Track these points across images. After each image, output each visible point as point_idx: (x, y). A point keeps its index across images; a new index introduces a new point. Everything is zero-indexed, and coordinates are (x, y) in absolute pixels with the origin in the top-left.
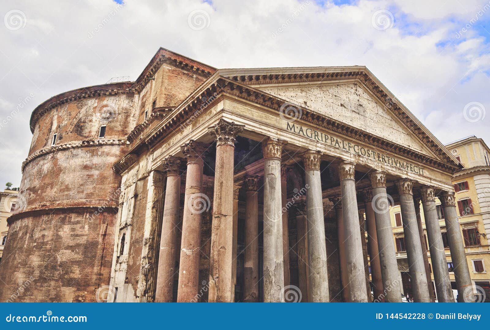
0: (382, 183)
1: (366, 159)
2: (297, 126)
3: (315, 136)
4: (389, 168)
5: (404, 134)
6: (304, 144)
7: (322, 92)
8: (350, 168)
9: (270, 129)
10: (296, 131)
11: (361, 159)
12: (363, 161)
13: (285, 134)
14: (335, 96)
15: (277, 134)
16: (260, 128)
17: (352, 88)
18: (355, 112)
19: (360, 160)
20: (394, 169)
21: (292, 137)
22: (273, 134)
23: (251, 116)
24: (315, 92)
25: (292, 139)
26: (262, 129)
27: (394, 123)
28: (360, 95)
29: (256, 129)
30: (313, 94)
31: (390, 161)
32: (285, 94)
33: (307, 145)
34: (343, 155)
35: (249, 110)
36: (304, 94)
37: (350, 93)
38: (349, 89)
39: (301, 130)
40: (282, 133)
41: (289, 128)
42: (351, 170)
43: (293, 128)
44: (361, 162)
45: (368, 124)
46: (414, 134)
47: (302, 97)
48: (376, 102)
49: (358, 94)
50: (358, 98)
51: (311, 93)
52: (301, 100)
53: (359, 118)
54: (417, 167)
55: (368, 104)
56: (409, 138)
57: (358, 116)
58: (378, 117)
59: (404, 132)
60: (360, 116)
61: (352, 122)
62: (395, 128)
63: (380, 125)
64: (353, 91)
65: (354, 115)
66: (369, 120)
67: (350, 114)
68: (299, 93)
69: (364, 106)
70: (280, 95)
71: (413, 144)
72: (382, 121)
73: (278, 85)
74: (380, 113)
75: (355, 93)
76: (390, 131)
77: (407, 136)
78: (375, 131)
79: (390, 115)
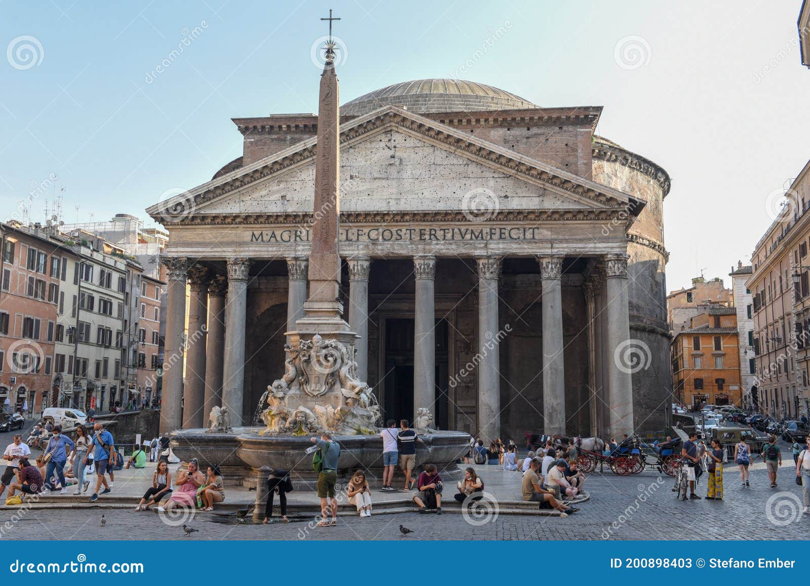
0: (421, 274)
1: (389, 246)
2: (267, 232)
3: (296, 236)
4: (443, 247)
5: (498, 180)
6: (276, 253)
8: (354, 266)
9: (225, 249)
10: (265, 239)
11: (380, 247)
12: (383, 249)
13: (247, 248)
14: (343, 167)
15: (235, 252)
16: (212, 252)
17: (381, 141)
18: (379, 178)
19: (378, 250)
20: (454, 246)
21: (257, 249)
22: (229, 253)
23: (201, 240)
24: (303, 175)
25: (257, 251)
26: (214, 252)
27: (472, 168)
28: (398, 146)
29: (207, 254)
30: (300, 179)
31: (449, 236)
32: (250, 197)
33: (280, 253)
34: (344, 250)
35: (201, 234)
36: (282, 186)
37: (374, 150)
38: (374, 144)
39: (273, 235)
40: (242, 249)
41: (254, 239)
42: (356, 267)
43: (261, 237)
44: (379, 252)
45: (405, 190)
46: (519, 174)
47: (278, 191)
48: (432, 146)
49: (393, 145)
50: (391, 153)
51: (296, 179)
52: (277, 196)
53: (386, 186)
54: (518, 229)
55: (413, 155)
56: (510, 182)
57: (384, 183)
58: (432, 170)
59: (496, 175)
60: (389, 182)
61: (369, 197)
62: (474, 175)
63: (435, 182)
64: (382, 144)
65: (377, 183)
66: (410, 180)
67: (367, 186)
68: (274, 188)
69: (398, 163)
70: (243, 201)
71: (519, 191)
72: (442, 173)
73: (237, 190)
74: (438, 161)
75: (386, 146)
76: (458, 185)
77: (506, 180)
78: (420, 195)
79: (465, 156)
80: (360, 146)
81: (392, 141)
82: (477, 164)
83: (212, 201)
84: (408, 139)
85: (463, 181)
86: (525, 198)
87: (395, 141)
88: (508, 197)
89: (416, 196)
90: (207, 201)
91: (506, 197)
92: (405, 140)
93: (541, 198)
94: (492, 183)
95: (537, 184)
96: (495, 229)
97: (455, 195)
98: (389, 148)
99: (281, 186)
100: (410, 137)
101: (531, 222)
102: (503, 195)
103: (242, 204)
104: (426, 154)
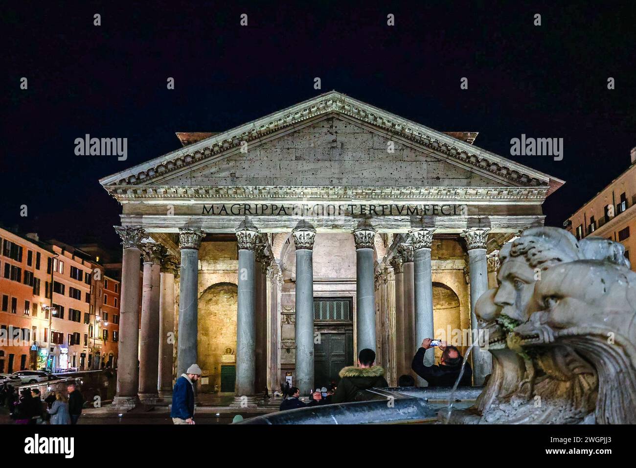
1: (333, 219)
4: (382, 221)
5: (430, 163)
6: (226, 225)
7: (263, 152)
9: (178, 220)
11: (324, 221)
12: (328, 222)
13: (199, 220)
14: (288, 149)
15: (187, 223)
16: (165, 223)
17: (323, 127)
18: (323, 160)
19: (322, 223)
21: (209, 220)
22: (182, 224)
23: (155, 212)
24: (251, 155)
26: (167, 223)
27: (407, 152)
28: (339, 132)
29: (160, 225)
30: (249, 158)
32: (201, 174)
33: (231, 225)
34: (291, 223)
36: (232, 164)
37: (317, 135)
38: (316, 130)
44: (324, 224)
45: (347, 170)
46: (450, 158)
47: (228, 169)
48: (371, 132)
49: (334, 131)
50: (333, 137)
51: (245, 158)
52: (226, 174)
53: (329, 166)
55: (353, 140)
56: (441, 166)
57: (327, 164)
58: (371, 154)
59: (429, 159)
60: (332, 163)
61: (314, 176)
62: (409, 159)
63: (374, 164)
64: (325, 130)
65: (320, 164)
66: (351, 162)
67: (311, 166)
68: (225, 166)
69: (340, 146)
70: (194, 177)
71: (449, 173)
72: (380, 156)
73: (189, 167)
74: (376, 146)
75: (328, 131)
76: (395, 168)
77: (437, 164)
78: (361, 175)
79: (400, 142)
80: (305, 131)
81: (334, 128)
82: (412, 149)
83: (164, 176)
84: (349, 126)
85: (399, 164)
86: (455, 180)
87: (336, 127)
88: (439, 179)
89: (356, 176)
90: (160, 175)
91: (438, 178)
92: (346, 127)
93: (468, 180)
94: (425, 166)
95: (465, 167)
97: (392, 176)
98: (331, 133)
99: (230, 164)
100: (350, 124)
102: (435, 176)
103: (193, 180)
104: (364, 139)
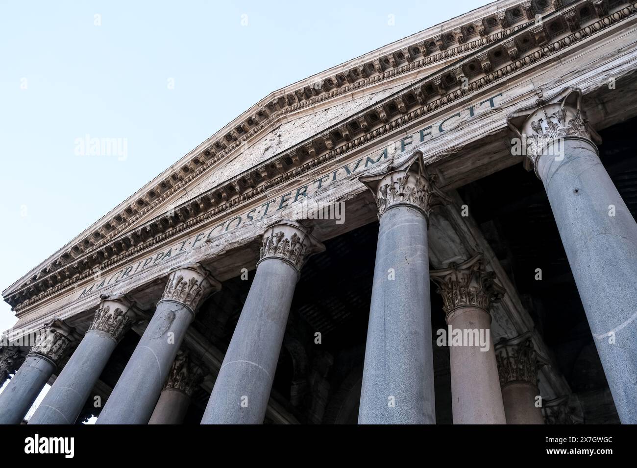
2: (98, 283)
3: (124, 274)
11: (215, 243)
12: (219, 244)
13: (67, 309)
17: (266, 140)
21: (76, 306)
31: (327, 183)
33: (95, 302)
38: (257, 147)
39: (102, 283)
40: (62, 312)
41: (82, 295)
43: (90, 290)
44: (214, 250)
48: (325, 110)
54: (459, 114)
55: (299, 131)
81: (278, 133)
92: (295, 124)
96: (411, 137)
98: (272, 140)
100: (300, 118)
101: (481, 90)
104: (315, 121)
